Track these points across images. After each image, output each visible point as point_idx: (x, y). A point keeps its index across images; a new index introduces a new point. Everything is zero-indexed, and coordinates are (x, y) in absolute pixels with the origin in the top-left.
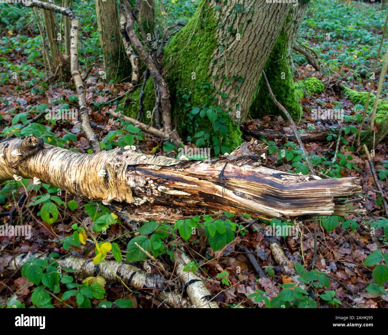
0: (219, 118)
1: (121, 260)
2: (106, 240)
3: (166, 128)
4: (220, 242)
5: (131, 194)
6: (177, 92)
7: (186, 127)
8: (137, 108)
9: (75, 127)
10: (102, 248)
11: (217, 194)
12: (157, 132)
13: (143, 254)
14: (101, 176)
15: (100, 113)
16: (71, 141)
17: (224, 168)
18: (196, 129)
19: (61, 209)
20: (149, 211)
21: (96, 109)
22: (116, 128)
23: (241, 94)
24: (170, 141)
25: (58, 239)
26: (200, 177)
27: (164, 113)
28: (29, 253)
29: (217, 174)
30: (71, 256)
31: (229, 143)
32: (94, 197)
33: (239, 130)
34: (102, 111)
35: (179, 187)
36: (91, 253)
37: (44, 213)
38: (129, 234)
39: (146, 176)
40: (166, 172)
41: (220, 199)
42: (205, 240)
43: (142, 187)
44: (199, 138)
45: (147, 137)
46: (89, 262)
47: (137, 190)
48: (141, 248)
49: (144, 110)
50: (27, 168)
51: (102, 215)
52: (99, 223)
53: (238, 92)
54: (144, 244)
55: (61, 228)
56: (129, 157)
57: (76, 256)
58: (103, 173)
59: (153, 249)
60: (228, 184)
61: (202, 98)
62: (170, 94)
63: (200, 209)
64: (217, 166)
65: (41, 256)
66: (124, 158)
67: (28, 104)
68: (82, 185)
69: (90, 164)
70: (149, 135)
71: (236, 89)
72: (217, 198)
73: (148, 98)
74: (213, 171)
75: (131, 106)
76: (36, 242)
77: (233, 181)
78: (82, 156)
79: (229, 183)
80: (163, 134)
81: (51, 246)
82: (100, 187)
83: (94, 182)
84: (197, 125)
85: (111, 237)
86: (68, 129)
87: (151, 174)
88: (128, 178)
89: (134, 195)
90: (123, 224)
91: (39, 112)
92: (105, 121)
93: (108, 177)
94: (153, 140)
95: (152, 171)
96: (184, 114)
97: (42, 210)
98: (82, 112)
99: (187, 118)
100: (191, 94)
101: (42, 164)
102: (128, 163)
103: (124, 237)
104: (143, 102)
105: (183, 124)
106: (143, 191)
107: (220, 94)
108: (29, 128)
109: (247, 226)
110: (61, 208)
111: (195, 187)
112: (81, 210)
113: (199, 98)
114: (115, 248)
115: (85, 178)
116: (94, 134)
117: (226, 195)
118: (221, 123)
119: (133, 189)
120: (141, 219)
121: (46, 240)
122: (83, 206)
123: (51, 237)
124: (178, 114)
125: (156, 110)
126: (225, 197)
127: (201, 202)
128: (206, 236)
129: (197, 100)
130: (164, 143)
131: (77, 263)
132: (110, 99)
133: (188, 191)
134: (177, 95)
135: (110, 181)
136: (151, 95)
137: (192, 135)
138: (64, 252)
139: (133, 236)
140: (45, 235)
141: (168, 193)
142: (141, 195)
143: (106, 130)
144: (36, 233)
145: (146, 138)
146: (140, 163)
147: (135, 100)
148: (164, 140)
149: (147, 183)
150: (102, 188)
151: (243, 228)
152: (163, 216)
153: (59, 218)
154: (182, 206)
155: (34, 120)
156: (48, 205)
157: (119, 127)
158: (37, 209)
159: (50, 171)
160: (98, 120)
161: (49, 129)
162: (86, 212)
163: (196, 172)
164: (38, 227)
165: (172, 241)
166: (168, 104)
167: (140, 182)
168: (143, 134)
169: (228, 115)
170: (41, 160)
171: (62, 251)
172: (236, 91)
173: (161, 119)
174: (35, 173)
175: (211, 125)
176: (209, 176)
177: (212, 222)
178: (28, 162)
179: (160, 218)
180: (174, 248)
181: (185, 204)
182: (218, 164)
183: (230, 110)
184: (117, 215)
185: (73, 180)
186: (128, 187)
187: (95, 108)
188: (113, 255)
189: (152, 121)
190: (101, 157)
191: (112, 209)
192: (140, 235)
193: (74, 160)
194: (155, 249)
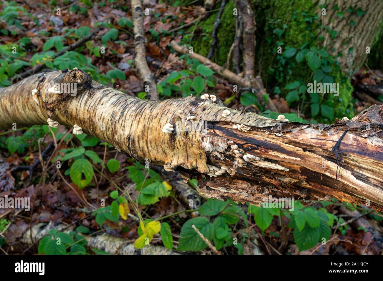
0: (323, 64)
1: (171, 248)
2: (153, 217)
3: (248, 72)
4: (309, 238)
5: (204, 161)
6: (267, 24)
7: (275, 73)
8: (208, 42)
9: (123, 60)
10: (148, 227)
11: (328, 174)
12: (234, 77)
13: (201, 243)
14: (166, 131)
15: (159, 45)
16: (117, 80)
17: (342, 138)
18: (288, 78)
19: (97, 169)
20: (225, 186)
21: (154, 39)
22: (178, 68)
23: (358, 34)
24: (251, 91)
25: (89, 209)
26: (304, 147)
27: (247, 51)
28: (50, 224)
29: (330, 145)
30: (105, 234)
31: (333, 101)
32: (153, 159)
33: (350, 84)
34: (161, 43)
35: (273, 158)
36: (131, 232)
37: (74, 172)
38: (184, 213)
39: (229, 138)
40: (257, 136)
41: (330, 180)
42: (288, 233)
43: (221, 153)
44: (291, 90)
45: (219, 83)
46: (128, 244)
47: (213, 156)
48: (201, 234)
49: (218, 45)
50: (66, 112)
51: (151, 183)
52: (146, 193)
53: (354, 29)
54: (204, 229)
55: (94, 194)
56: (206, 110)
57: (111, 234)
58: (169, 128)
59: (216, 237)
60: (345, 162)
61: (301, 35)
62: (256, 26)
63: (298, 191)
64: (331, 135)
65: (66, 229)
66: (199, 111)
67: (64, 25)
68: (139, 141)
69: (153, 114)
70: (222, 81)
71: (351, 26)
72: (328, 180)
73: (225, 30)
74: (325, 141)
75: (201, 39)
76: (60, 210)
77: (353, 158)
78: (142, 102)
79: (346, 160)
80: (243, 80)
81: (79, 217)
82: (163, 146)
83: (155, 139)
84: (290, 72)
85: (160, 214)
86: (114, 63)
87: (235, 136)
88: (203, 138)
89: (209, 162)
90: (178, 198)
91: (78, 37)
92: (163, 57)
93: (176, 134)
94: (227, 88)
95: (237, 132)
96: (273, 55)
97: (72, 167)
98: (137, 43)
99: (276, 62)
100: (286, 29)
101: (87, 108)
102: (204, 118)
103: (177, 216)
104: (218, 35)
105: (271, 70)
106: (222, 159)
107: (328, 31)
108: (65, 57)
109: (350, 221)
110: (97, 167)
111: (296, 160)
112: (122, 173)
113: (297, 35)
114: (165, 230)
115: (143, 132)
116: (150, 73)
117: (341, 176)
118: (324, 72)
119: (208, 155)
120: (213, 196)
121: (73, 209)
122: (127, 168)
123: (81, 205)
124: (264, 55)
125: (235, 47)
126: (340, 179)
127: (302, 181)
128: (290, 229)
129: (294, 37)
130: (242, 94)
131: (112, 244)
132: (173, 27)
133: (285, 164)
134: (266, 28)
135: (177, 140)
136: (230, 26)
137: (281, 85)
138: (95, 227)
139: (189, 216)
140: (73, 201)
141: (256, 164)
142: (218, 163)
143: (164, 69)
144: (61, 197)
145: (218, 85)
146: (222, 120)
147: (207, 31)
148: (244, 89)
149: (229, 148)
150: (166, 148)
151: (344, 224)
152: (244, 195)
153: (93, 180)
154: (273, 185)
155: (71, 47)
156: (80, 163)
157: (182, 66)
158: (66, 165)
159: (97, 118)
160: (155, 54)
161: (90, 60)
162: (130, 176)
163: (299, 139)
164: (65, 190)
165: (242, 228)
166: (252, 40)
167: (219, 146)
168: (214, 78)
169: (336, 62)
170: (86, 103)
171: (94, 225)
172: (351, 28)
173: (241, 60)
174: (76, 119)
175: (310, 74)
176: (319, 147)
177: (302, 210)
178: (69, 103)
179: (241, 197)
180: (244, 240)
181: (279, 182)
182: (333, 131)
183: (340, 54)
184: (170, 185)
185: (127, 133)
186: (202, 151)
187: (153, 37)
188: (160, 239)
189: (228, 62)
190: (168, 107)
191: (165, 176)
192: (199, 215)
193: (130, 106)
194: (218, 237)
